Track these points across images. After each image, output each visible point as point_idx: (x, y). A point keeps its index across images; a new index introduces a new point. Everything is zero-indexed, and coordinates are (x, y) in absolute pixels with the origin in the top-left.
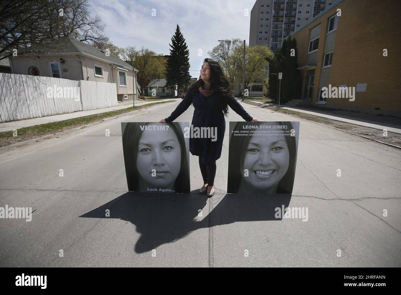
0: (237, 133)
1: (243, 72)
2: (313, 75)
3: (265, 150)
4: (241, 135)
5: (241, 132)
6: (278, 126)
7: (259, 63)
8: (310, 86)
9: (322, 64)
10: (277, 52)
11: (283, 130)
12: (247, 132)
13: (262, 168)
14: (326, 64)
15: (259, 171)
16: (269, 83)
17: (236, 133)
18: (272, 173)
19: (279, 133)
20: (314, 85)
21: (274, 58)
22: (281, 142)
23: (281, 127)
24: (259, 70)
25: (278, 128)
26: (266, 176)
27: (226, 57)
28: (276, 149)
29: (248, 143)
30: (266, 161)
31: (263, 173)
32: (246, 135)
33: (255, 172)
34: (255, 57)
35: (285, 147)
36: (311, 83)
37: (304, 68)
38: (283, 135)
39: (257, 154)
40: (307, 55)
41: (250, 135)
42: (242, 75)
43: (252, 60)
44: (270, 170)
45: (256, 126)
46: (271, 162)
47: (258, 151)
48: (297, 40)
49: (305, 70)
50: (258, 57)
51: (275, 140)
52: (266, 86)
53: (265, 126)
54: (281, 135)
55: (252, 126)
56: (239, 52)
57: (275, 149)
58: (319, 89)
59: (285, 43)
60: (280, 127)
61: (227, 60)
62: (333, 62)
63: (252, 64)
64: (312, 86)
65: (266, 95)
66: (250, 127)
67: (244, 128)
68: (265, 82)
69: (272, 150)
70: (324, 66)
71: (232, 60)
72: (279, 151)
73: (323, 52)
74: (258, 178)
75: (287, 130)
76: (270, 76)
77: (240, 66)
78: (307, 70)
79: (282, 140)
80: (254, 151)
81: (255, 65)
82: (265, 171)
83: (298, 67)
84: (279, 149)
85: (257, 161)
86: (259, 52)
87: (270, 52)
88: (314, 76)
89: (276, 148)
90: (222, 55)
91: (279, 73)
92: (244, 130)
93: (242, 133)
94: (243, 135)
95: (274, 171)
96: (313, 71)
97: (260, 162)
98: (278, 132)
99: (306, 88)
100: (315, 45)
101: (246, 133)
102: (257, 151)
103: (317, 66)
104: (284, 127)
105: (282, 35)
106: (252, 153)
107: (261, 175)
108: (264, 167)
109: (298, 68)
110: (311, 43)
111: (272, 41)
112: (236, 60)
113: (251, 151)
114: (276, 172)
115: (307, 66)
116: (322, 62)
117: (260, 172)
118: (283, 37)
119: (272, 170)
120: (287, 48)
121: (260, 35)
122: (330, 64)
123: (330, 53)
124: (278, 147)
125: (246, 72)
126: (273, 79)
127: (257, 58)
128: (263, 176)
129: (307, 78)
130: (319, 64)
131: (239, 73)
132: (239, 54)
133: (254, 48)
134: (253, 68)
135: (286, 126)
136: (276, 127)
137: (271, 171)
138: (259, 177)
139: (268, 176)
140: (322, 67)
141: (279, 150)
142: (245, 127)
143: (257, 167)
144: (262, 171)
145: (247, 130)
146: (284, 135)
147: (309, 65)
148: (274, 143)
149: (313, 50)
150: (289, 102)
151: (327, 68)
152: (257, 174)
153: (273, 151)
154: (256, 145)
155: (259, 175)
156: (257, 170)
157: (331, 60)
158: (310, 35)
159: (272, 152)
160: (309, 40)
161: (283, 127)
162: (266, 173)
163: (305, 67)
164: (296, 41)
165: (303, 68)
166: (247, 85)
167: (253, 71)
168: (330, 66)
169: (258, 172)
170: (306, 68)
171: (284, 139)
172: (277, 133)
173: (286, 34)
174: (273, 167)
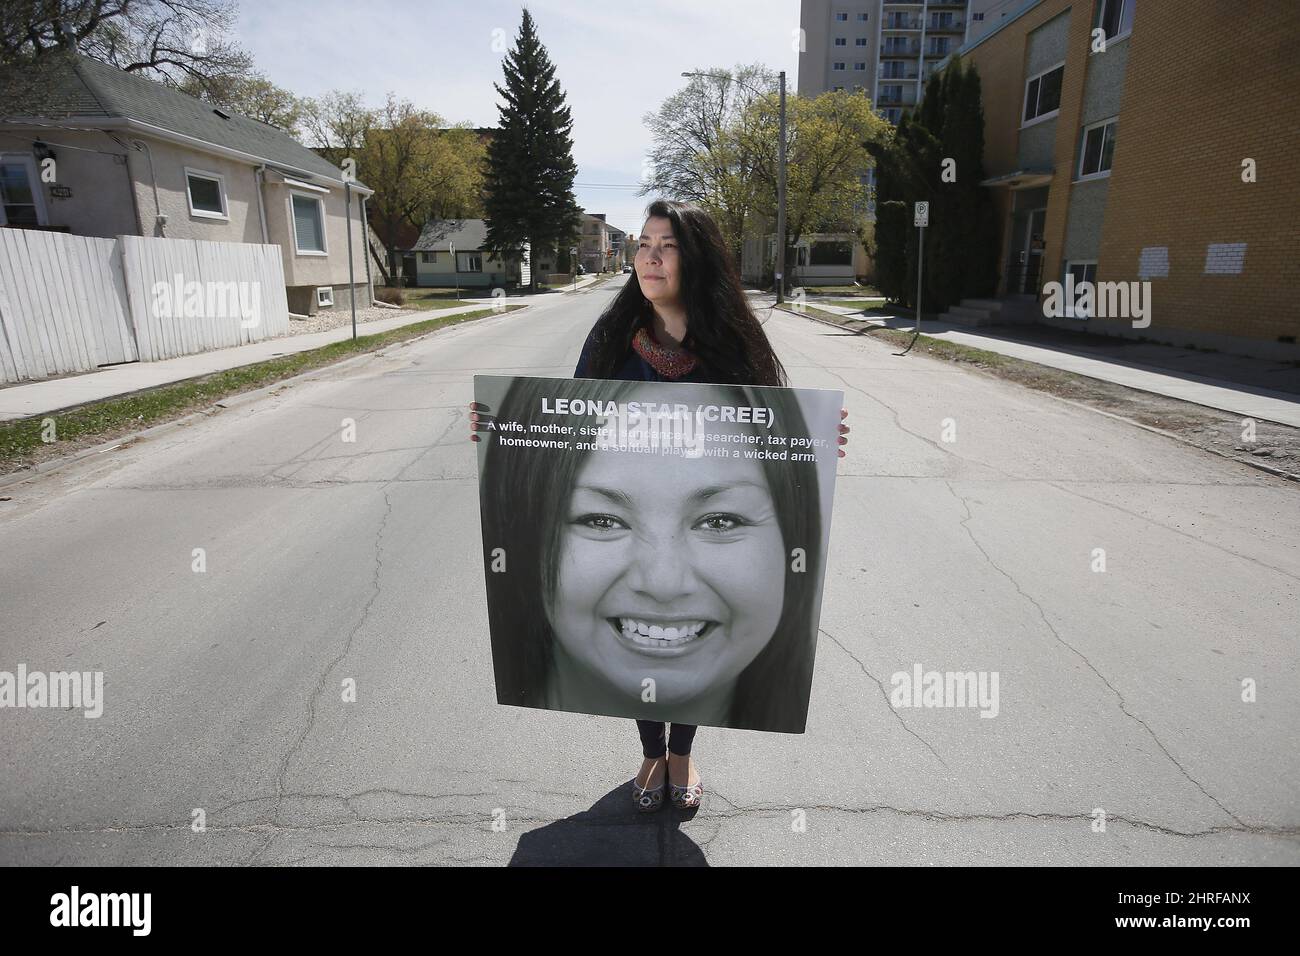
0: (516, 435)
1: (776, 194)
2: (1042, 209)
3: (661, 524)
4: (537, 443)
5: (534, 428)
6: (724, 409)
7: (837, 158)
8: (1031, 248)
9: (1075, 167)
10: (905, 117)
11: (754, 429)
12: (563, 430)
13: (648, 610)
14: (1090, 168)
15: (637, 619)
16: (878, 238)
17: (507, 434)
18: (700, 634)
19: (732, 446)
20: (1044, 247)
21: (896, 141)
22: (738, 491)
23: (741, 414)
24: (837, 187)
25: (723, 419)
26: (669, 646)
27: (714, 135)
28: (717, 525)
29: (569, 486)
30: (665, 575)
31: (656, 631)
32: (560, 445)
33: (617, 623)
34: (820, 136)
35: (762, 518)
36: (1034, 238)
37: (1008, 180)
38: (749, 455)
39: (620, 543)
40: (1019, 131)
41: (580, 446)
42: (777, 206)
43: (809, 147)
44: (690, 620)
45: (611, 404)
46: (691, 584)
47: (625, 525)
48: (980, 73)
49: (1013, 187)
50: (834, 135)
51: (709, 480)
52: (867, 249)
53: (655, 405)
54: (742, 455)
55: (590, 402)
56: (762, 115)
57: (707, 521)
58: (1066, 261)
59: (933, 85)
60: (735, 416)
61: (716, 149)
62: (1115, 161)
63: (811, 161)
64: (1036, 251)
65: (865, 277)
66: (578, 407)
67: (545, 410)
68: (860, 232)
69: (696, 525)
70: (1084, 174)
71: (735, 146)
72: (729, 532)
73: (1079, 124)
74: (632, 650)
75: (772, 432)
76: (881, 212)
77: (767, 167)
78: (1017, 187)
79: (744, 483)
80: (605, 525)
81: (823, 168)
82: (664, 623)
83: (985, 176)
84: (729, 523)
85: (622, 576)
86: (834, 114)
87: (876, 119)
88: (1044, 213)
89: (716, 521)
90: (697, 127)
91: (917, 204)
92: (546, 420)
93: (540, 436)
94: (545, 444)
95: (709, 625)
96: (1042, 193)
97: (636, 581)
98: (725, 438)
99: (1015, 257)
100: (1049, 92)
101: (558, 437)
102: (616, 525)
103: (1054, 173)
104: (756, 415)
105: (918, 51)
106: (596, 532)
107: (644, 641)
108: (661, 606)
109: (987, 183)
110: (1034, 84)
111: (881, 75)
112: (749, 149)
113: (591, 527)
114: (716, 634)
115: (1020, 172)
116: (1077, 157)
117: (642, 627)
118: (925, 58)
119: (699, 621)
120: (946, 106)
121: (841, 54)
122: (1106, 167)
123: (1105, 123)
124: (727, 517)
125: (791, 195)
126: (893, 224)
127: (831, 138)
128: (654, 642)
129: (1020, 220)
130: (1064, 169)
131: (762, 198)
132: (762, 123)
133: (819, 101)
134: (817, 179)
135: (767, 413)
136: (712, 413)
137: (697, 628)
138: (634, 647)
139: (680, 645)
140: (1075, 177)
141: (730, 528)
142: (552, 406)
143: (622, 603)
144: (649, 621)
145: (562, 420)
146: (758, 455)
147: (1026, 170)
148: (706, 495)
149: (1041, 113)
150: (952, 309)
151: (1094, 182)
152: (628, 634)
153: (700, 533)
154: (611, 496)
155: (637, 638)
156: (628, 617)
157: (1109, 150)
158: (1027, 54)
159: (695, 539)
160: (1024, 77)
161: (751, 417)
162: (671, 633)
163: (1014, 179)
164: (979, 80)
165: (1004, 181)
166: (794, 243)
167: (815, 188)
168: (1107, 174)
169: (630, 625)
170: (1015, 183)
171: (755, 474)
172: (720, 444)
173: (933, 48)
174: (705, 608)
